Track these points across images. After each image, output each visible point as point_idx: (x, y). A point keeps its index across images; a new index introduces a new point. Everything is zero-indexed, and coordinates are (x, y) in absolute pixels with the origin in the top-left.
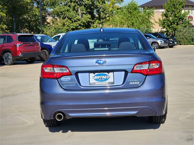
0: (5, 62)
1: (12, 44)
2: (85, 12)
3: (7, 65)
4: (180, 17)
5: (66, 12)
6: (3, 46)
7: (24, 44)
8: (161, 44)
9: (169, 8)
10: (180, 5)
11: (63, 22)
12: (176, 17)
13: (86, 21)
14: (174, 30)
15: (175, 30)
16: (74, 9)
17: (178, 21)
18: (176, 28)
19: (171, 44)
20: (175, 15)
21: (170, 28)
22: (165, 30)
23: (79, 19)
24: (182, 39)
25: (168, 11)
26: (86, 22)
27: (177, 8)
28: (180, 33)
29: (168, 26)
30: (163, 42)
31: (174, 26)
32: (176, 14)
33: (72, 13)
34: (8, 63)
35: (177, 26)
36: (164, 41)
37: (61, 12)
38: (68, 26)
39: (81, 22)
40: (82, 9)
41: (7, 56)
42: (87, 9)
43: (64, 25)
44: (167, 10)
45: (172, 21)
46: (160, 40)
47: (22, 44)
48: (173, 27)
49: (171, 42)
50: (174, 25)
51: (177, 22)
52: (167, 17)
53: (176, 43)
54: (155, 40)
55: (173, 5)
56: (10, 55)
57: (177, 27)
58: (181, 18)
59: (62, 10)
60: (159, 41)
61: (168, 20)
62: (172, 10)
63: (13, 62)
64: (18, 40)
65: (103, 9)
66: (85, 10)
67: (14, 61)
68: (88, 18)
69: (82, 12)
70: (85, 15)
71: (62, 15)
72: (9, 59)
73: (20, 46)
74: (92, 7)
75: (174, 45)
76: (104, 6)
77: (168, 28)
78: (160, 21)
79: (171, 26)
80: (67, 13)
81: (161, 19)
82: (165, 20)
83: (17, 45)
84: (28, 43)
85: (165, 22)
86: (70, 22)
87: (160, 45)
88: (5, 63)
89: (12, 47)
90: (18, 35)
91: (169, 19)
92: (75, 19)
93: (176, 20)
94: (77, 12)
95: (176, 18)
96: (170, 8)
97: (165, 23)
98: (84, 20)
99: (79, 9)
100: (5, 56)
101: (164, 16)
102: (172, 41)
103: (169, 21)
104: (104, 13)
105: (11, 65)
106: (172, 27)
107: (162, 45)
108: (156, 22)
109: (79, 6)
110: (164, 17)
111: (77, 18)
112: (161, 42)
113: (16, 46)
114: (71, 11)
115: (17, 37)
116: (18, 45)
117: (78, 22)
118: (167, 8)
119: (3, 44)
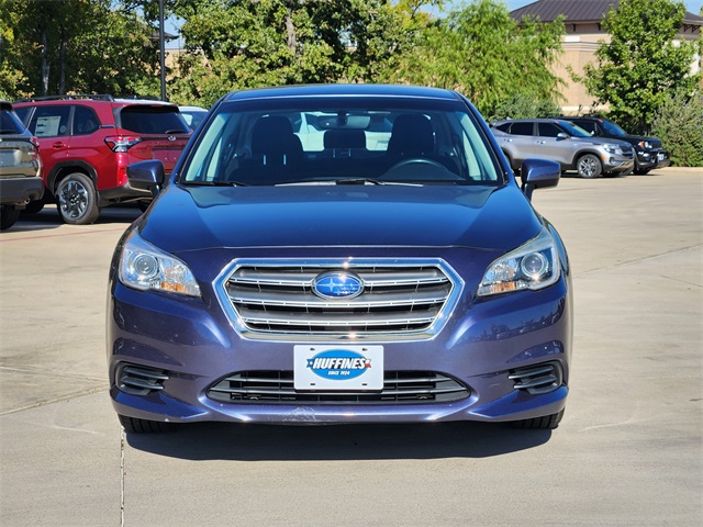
0: (66, 210)
1: (96, 138)
2: (311, 33)
3: (74, 223)
4: (667, 63)
5: (238, 32)
6: (59, 146)
7: (143, 140)
8: (611, 159)
9: (626, 27)
10: (667, 18)
11: (229, 68)
12: (654, 61)
13: (316, 66)
14: (642, 111)
15: (647, 108)
16: (269, 21)
17: (658, 76)
18: (650, 104)
19: (644, 160)
20: (650, 53)
21: (629, 100)
22: (606, 108)
23: (287, 56)
24: (678, 145)
25: (621, 38)
26: (313, 70)
27: (656, 28)
28: (671, 120)
29: (622, 94)
30: (619, 152)
31: (645, 93)
32: (654, 49)
33: (261, 35)
34: (77, 213)
35: (654, 93)
36: (624, 149)
37: (223, 31)
38: (246, 82)
39: (297, 71)
40: (302, 21)
41: (73, 187)
42: (317, 22)
43: (232, 77)
44: (619, 35)
45: (636, 77)
46: (606, 146)
47: (137, 140)
48: (639, 99)
49: (646, 155)
50: (645, 91)
51: (655, 80)
52: (616, 59)
53: (661, 157)
54: (588, 145)
55: (640, 16)
56: (86, 182)
57: (654, 98)
58: (669, 67)
59: (225, 23)
60: (604, 150)
61: (621, 72)
62: (638, 35)
63: (97, 213)
64: (120, 126)
65: (380, 23)
66: (312, 25)
67: (100, 209)
68: (322, 54)
69: (301, 32)
70: (312, 43)
71: (226, 39)
72: (82, 198)
73: (128, 147)
74: (336, 15)
75: (654, 166)
76: (385, 13)
77: (621, 101)
78: (589, 74)
79: (631, 95)
80: (245, 35)
81: (596, 66)
82: (611, 71)
83: (119, 143)
84: (158, 139)
85: (609, 77)
86: (252, 70)
87: (607, 162)
88: (64, 213)
89: (96, 153)
90: (121, 104)
91: (627, 69)
92: (274, 57)
93: (654, 72)
94: (279, 31)
95: (653, 66)
96: (631, 27)
97: (610, 82)
98: (307, 61)
99: (289, 20)
100: (67, 186)
101: (606, 57)
102: (646, 151)
103: (626, 75)
104: (383, 39)
105: (87, 223)
106: (634, 99)
107: (614, 163)
108: (576, 79)
109: (288, 11)
110: (607, 62)
111: (280, 53)
112: (612, 151)
113: (111, 146)
114: (257, 26)
115: (118, 111)
116: (121, 144)
117: (286, 69)
118: (620, 26)
119: (60, 139)
